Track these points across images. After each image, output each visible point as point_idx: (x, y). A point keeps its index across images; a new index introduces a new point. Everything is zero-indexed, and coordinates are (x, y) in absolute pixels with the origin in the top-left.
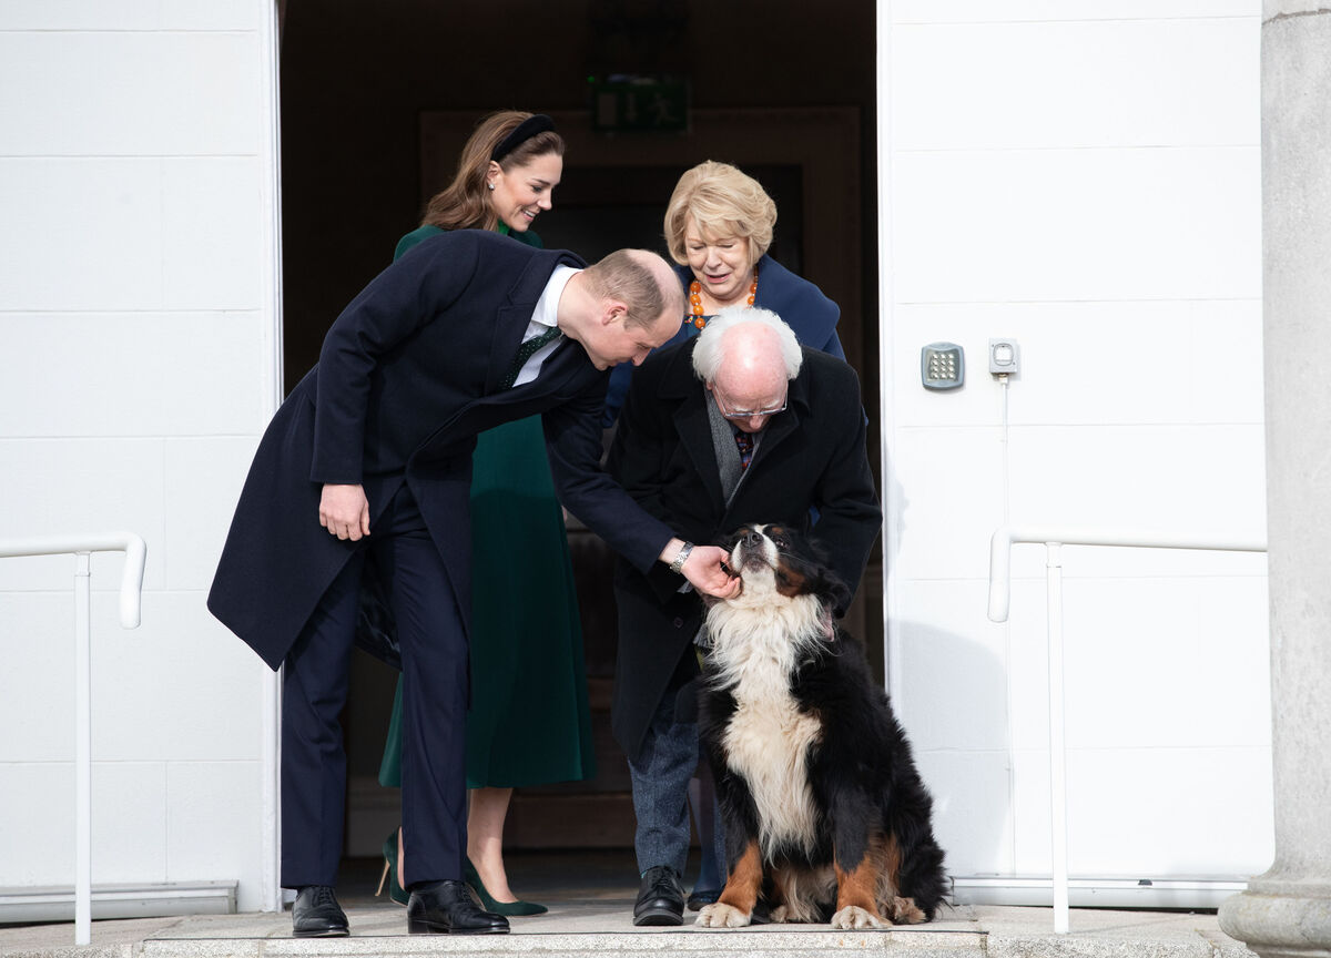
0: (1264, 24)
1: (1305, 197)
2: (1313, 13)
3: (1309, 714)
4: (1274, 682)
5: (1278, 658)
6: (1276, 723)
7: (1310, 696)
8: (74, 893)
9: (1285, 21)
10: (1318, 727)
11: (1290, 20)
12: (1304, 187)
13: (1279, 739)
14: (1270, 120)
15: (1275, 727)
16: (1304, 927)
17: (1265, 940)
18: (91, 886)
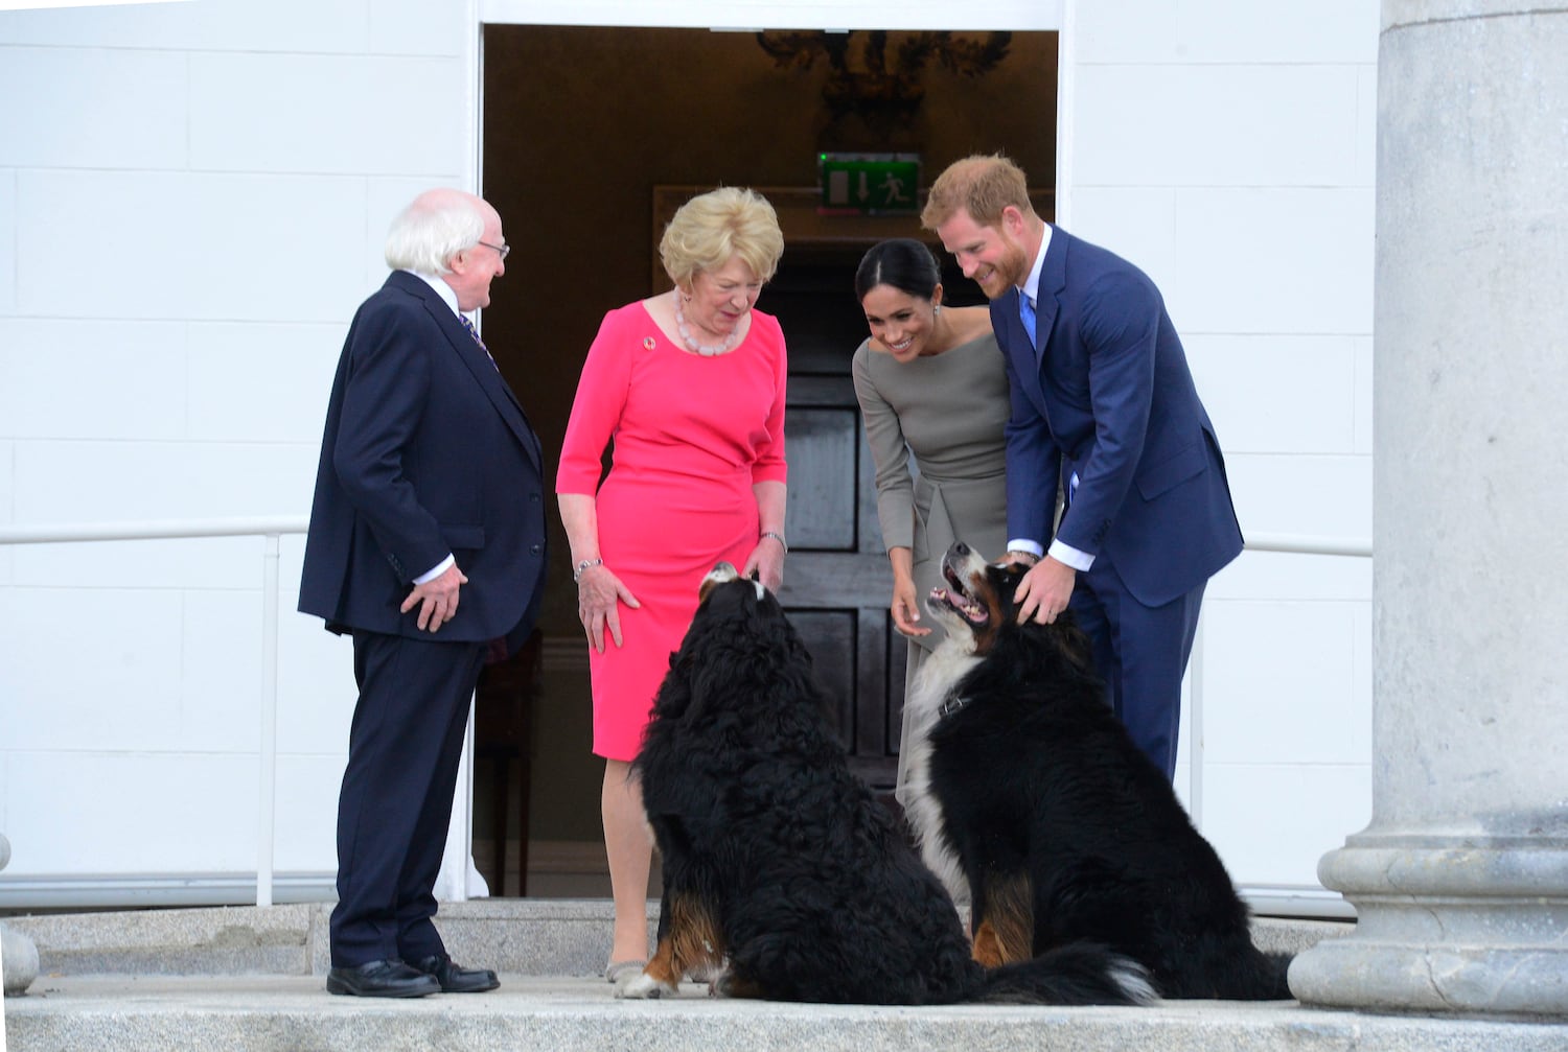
0: (1382, 35)
1: (1412, 195)
2: (1423, 23)
3: (1404, 679)
4: (1375, 650)
5: (1379, 629)
6: (1377, 688)
7: (1405, 663)
8: (256, 878)
9: (1398, 32)
10: (1411, 691)
11: (1403, 30)
12: (1411, 186)
13: (1377, 703)
14: (1384, 123)
15: (1374, 693)
16: (1391, 873)
17: (1357, 889)
18: (273, 873)
